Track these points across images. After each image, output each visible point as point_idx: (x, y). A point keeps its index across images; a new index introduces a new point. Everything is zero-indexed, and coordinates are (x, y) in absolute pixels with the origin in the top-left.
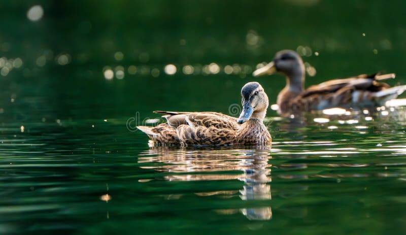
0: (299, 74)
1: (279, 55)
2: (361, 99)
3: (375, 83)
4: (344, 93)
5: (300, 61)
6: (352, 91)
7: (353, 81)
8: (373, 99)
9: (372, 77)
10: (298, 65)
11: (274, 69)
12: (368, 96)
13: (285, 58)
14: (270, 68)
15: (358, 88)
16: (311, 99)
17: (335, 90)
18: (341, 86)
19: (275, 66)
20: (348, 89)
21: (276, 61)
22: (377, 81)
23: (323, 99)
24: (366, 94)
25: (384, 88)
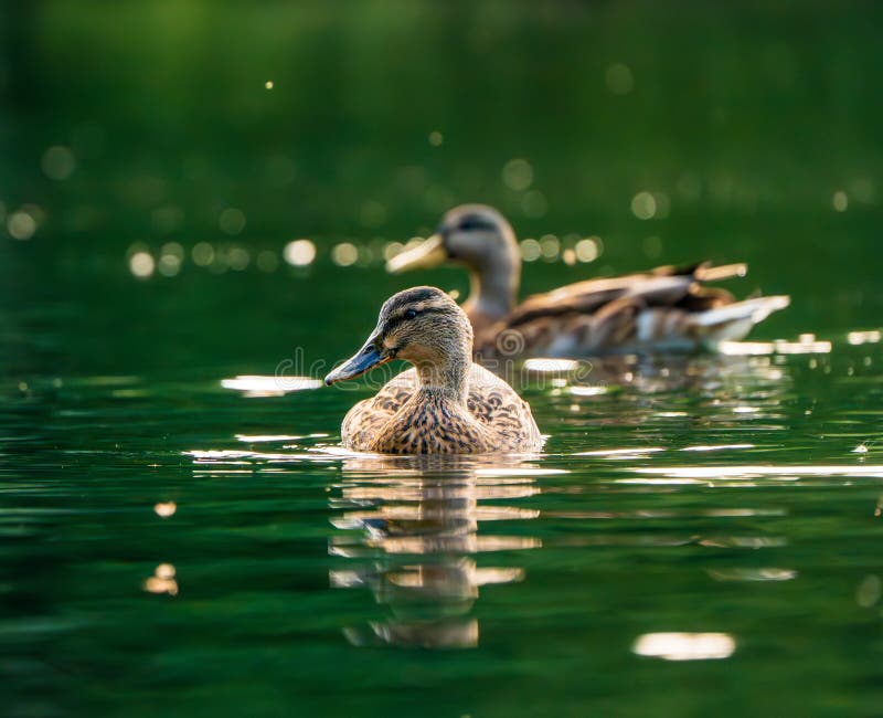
0: (503, 268)
1: (453, 218)
2: (659, 332)
3: (695, 289)
4: (617, 316)
5: (507, 234)
6: (636, 310)
7: (639, 285)
8: (692, 331)
9: (688, 272)
10: (501, 243)
11: (440, 255)
12: (678, 324)
13: (469, 225)
14: (431, 252)
15: (653, 301)
16: (531, 329)
17: (592, 308)
18: (609, 297)
19: (444, 246)
20: (626, 304)
21: (446, 234)
22: (702, 283)
23: (562, 329)
24: (674, 317)
25: (718, 304)
